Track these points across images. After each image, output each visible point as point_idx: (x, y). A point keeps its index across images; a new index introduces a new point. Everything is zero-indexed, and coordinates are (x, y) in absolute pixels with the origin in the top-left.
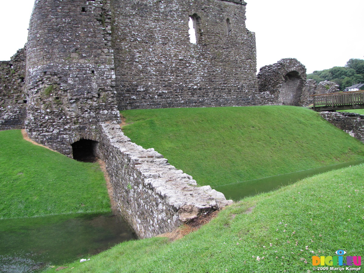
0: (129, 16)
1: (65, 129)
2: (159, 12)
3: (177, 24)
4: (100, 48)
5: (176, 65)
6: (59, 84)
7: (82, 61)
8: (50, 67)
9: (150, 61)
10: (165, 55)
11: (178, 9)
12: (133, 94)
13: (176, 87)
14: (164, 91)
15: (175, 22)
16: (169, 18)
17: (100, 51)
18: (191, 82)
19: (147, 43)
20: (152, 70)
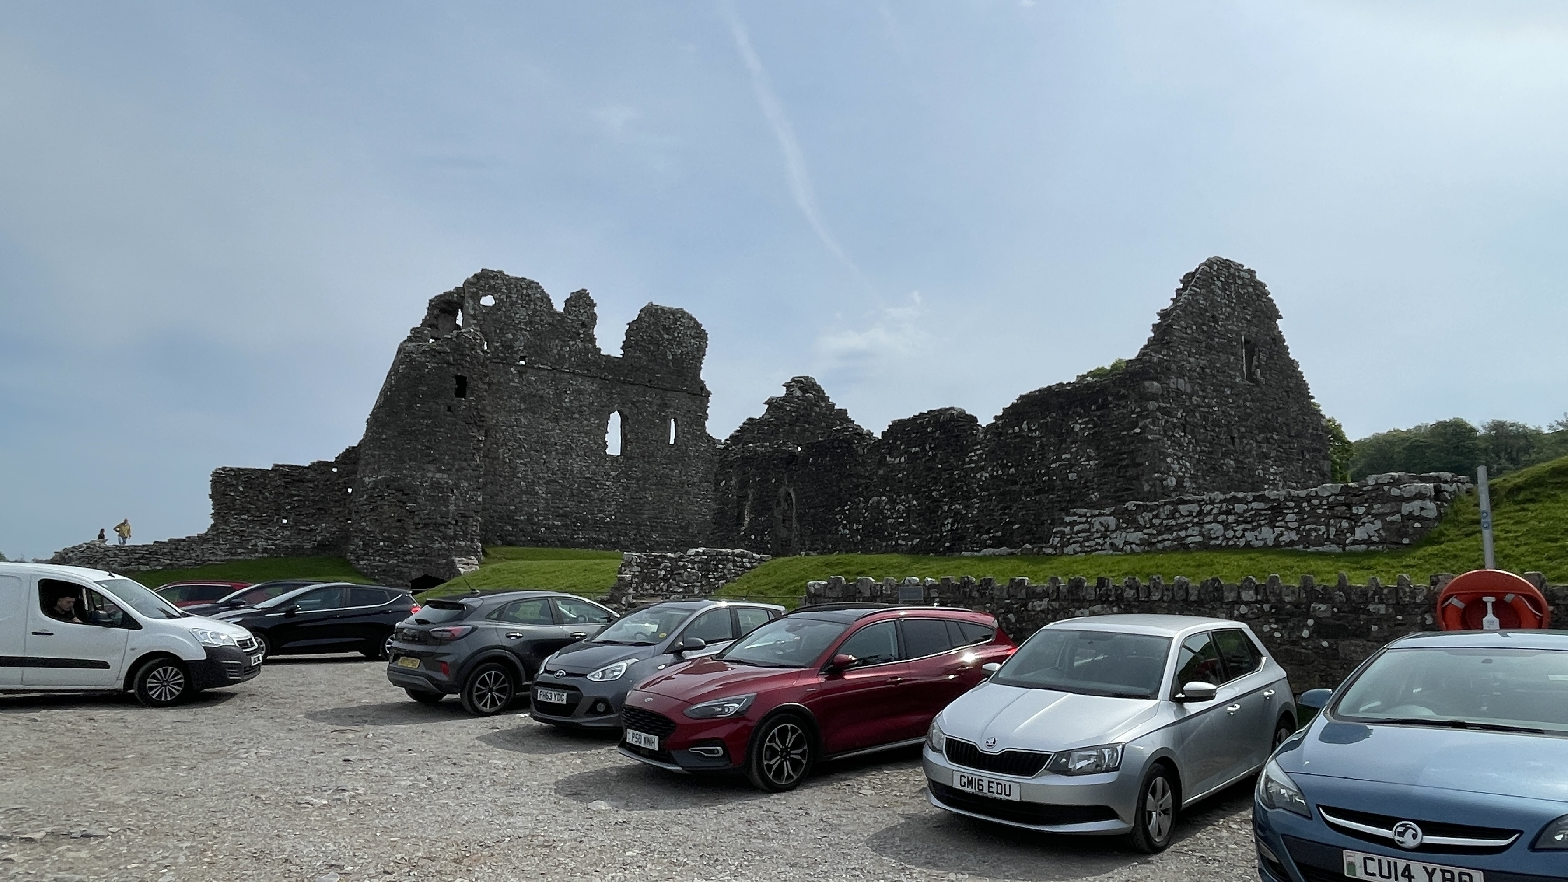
0: (515, 412)
1: (406, 561)
2: (561, 407)
3: (587, 426)
4: (465, 460)
5: (579, 485)
6: (405, 503)
7: (438, 475)
8: (396, 480)
9: (539, 478)
10: (564, 471)
11: (593, 402)
12: (508, 524)
13: (575, 517)
14: (556, 523)
15: (585, 422)
16: (576, 416)
17: (465, 464)
18: (600, 512)
19: (537, 451)
20: (541, 490)
